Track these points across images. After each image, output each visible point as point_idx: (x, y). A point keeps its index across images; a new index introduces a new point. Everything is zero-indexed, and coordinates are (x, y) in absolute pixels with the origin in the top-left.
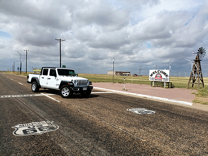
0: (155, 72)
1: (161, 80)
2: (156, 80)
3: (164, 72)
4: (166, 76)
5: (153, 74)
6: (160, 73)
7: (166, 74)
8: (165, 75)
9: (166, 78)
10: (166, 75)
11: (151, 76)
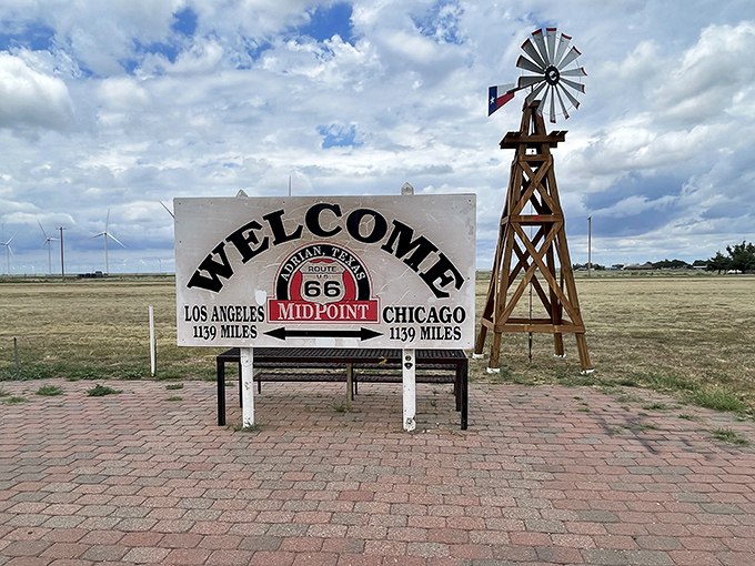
0: (266, 231)
1: (365, 334)
2: (281, 334)
3: (404, 231)
4: (429, 278)
5: (232, 250)
6: (344, 240)
7: (426, 247)
8: (414, 263)
9: (433, 301)
10: (430, 261)
11: (196, 281)
